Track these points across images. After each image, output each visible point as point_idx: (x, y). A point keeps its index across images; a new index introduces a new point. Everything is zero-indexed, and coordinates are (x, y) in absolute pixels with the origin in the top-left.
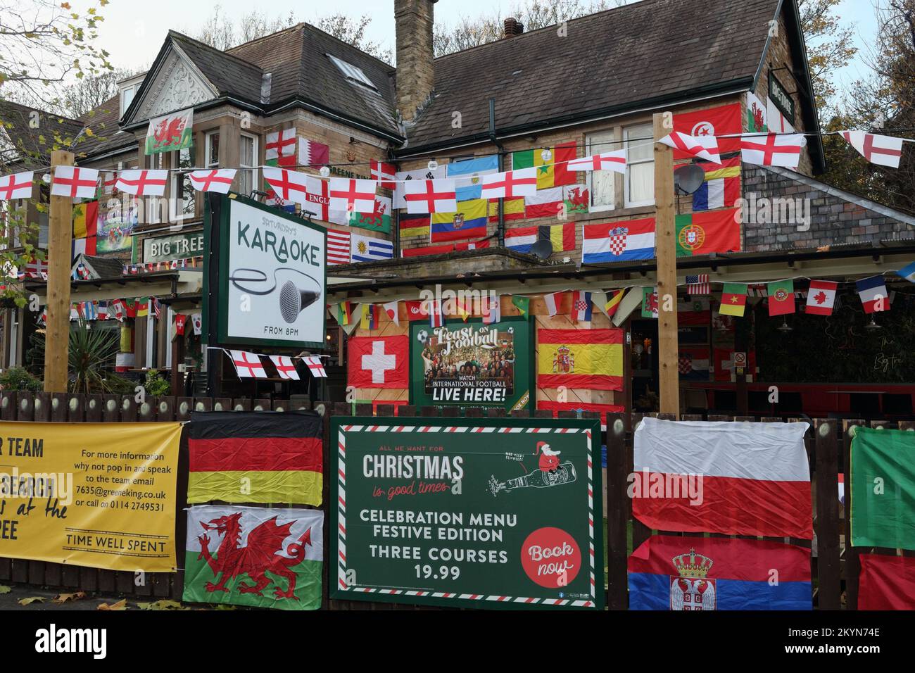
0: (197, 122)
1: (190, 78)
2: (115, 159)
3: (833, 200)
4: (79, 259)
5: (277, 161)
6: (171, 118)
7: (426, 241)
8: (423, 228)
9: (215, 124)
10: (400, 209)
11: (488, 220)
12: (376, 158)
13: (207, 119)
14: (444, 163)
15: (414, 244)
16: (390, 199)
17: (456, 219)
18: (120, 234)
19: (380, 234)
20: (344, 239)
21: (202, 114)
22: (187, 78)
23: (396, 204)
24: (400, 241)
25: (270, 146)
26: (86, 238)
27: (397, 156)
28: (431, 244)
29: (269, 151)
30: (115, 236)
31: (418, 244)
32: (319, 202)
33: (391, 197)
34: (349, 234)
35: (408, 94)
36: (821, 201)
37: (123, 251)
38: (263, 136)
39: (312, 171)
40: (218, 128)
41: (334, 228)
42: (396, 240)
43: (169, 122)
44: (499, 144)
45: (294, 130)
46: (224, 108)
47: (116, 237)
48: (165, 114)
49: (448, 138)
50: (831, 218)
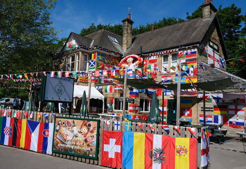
3: (219, 72)
35: (125, 44)
36: (216, 72)
40: (79, 53)
44: (143, 57)
50: (218, 76)
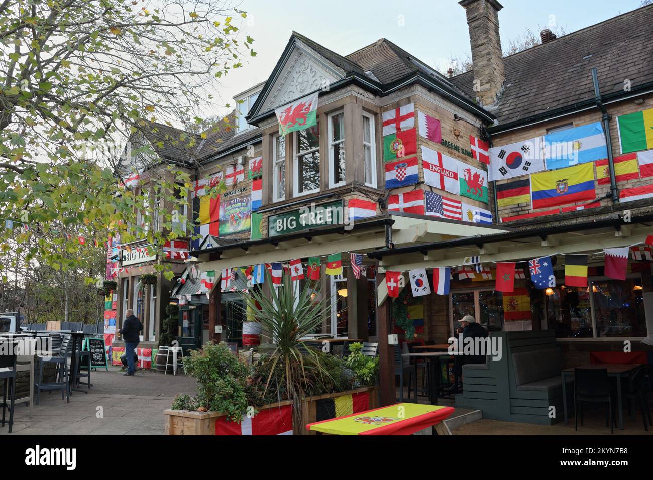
0: (321, 105)
1: (311, 70)
2: (235, 155)
4: (208, 240)
5: (395, 135)
6: (295, 105)
7: (527, 208)
8: (523, 196)
9: (339, 105)
10: (496, 181)
11: (596, 183)
12: (474, 135)
13: (331, 101)
14: (540, 135)
15: (515, 212)
16: (486, 172)
17: (558, 185)
18: (240, 218)
19: (481, 204)
20: (457, 208)
21: (325, 98)
22: (309, 70)
23: (491, 177)
24: (498, 211)
25: (387, 123)
26: (210, 223)
27: (490, 133)
28: (532, 211)
29: (385, 128)
30: (235, 220)
31: (518, 212)
32: (437, 172)
33: (486, 170)
34: (459, 203)
35: (486, 83)
37: (242, 232)
38: (379, 115)
39: (429, 143)
40: (342, 108)
41: (449, 197)
42: (495, 210)
43: (293, 108)
44: (602, 110)
45: (412, 105)
46: (349, 88)
47: (237, 220)
48: (290, 102)
49: (541, 112)
